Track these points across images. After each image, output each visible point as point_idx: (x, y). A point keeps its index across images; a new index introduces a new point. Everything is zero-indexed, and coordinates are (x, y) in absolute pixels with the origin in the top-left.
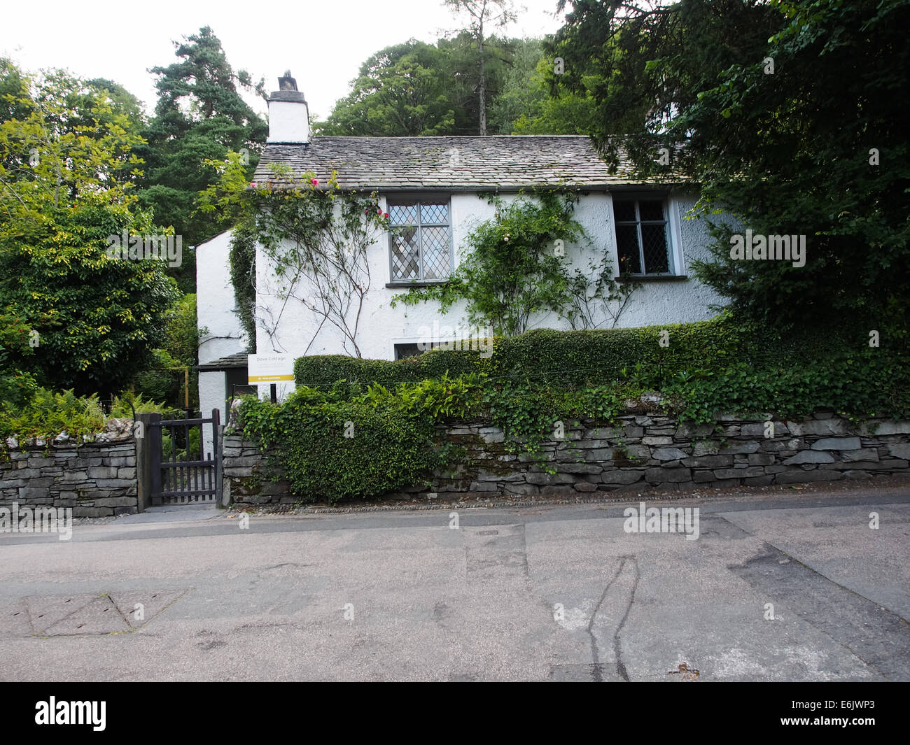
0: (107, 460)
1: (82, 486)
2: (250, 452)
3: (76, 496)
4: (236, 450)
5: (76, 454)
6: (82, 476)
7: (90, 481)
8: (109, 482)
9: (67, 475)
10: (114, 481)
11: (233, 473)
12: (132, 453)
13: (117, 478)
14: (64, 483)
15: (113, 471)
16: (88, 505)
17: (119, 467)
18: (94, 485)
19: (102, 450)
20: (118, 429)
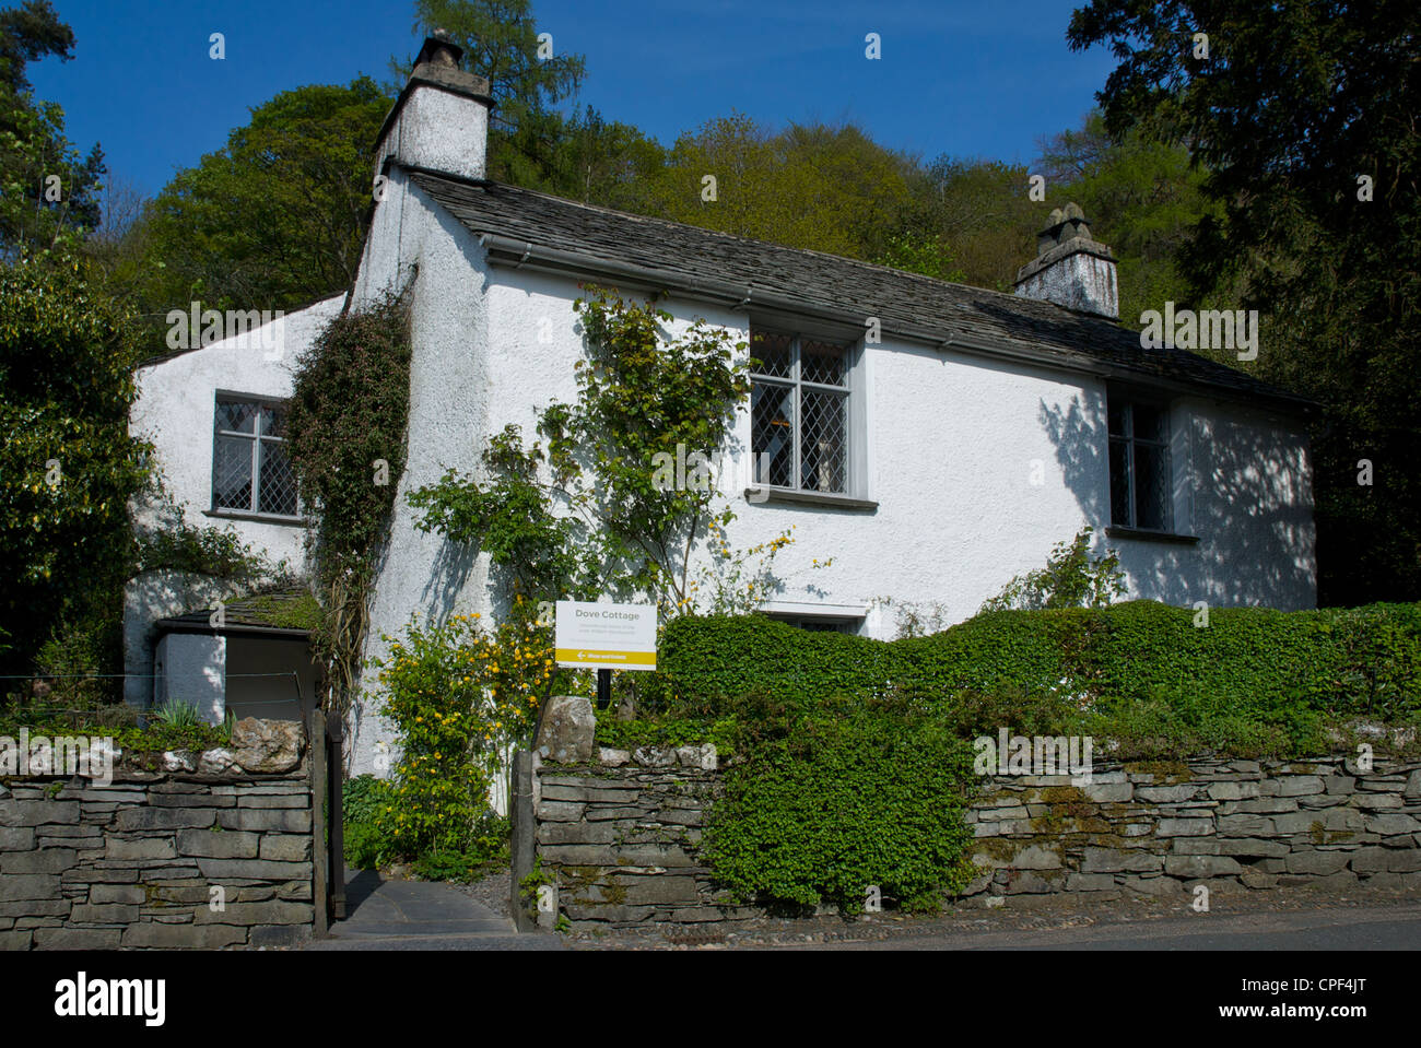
0: (230, 817)
1: (157, 874)
2: (610, 814)
3: (138, 895)
4: (573, 807)
5: (142, 797)
6: (161, 850)
7: (182, 862)
8: (236, 866)
9: (115, 846)
10: (252, 865)
11: (564, 857)
12: (304, 800)
13: (257, 857)
14: (102, 864)
15: (248, 843)
16: (175, 919)
17: (263, 833)
18: (196, 872)
19: (216, 791)
20: (265, 743)
